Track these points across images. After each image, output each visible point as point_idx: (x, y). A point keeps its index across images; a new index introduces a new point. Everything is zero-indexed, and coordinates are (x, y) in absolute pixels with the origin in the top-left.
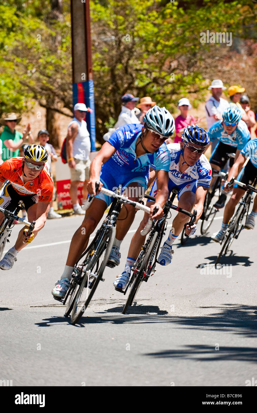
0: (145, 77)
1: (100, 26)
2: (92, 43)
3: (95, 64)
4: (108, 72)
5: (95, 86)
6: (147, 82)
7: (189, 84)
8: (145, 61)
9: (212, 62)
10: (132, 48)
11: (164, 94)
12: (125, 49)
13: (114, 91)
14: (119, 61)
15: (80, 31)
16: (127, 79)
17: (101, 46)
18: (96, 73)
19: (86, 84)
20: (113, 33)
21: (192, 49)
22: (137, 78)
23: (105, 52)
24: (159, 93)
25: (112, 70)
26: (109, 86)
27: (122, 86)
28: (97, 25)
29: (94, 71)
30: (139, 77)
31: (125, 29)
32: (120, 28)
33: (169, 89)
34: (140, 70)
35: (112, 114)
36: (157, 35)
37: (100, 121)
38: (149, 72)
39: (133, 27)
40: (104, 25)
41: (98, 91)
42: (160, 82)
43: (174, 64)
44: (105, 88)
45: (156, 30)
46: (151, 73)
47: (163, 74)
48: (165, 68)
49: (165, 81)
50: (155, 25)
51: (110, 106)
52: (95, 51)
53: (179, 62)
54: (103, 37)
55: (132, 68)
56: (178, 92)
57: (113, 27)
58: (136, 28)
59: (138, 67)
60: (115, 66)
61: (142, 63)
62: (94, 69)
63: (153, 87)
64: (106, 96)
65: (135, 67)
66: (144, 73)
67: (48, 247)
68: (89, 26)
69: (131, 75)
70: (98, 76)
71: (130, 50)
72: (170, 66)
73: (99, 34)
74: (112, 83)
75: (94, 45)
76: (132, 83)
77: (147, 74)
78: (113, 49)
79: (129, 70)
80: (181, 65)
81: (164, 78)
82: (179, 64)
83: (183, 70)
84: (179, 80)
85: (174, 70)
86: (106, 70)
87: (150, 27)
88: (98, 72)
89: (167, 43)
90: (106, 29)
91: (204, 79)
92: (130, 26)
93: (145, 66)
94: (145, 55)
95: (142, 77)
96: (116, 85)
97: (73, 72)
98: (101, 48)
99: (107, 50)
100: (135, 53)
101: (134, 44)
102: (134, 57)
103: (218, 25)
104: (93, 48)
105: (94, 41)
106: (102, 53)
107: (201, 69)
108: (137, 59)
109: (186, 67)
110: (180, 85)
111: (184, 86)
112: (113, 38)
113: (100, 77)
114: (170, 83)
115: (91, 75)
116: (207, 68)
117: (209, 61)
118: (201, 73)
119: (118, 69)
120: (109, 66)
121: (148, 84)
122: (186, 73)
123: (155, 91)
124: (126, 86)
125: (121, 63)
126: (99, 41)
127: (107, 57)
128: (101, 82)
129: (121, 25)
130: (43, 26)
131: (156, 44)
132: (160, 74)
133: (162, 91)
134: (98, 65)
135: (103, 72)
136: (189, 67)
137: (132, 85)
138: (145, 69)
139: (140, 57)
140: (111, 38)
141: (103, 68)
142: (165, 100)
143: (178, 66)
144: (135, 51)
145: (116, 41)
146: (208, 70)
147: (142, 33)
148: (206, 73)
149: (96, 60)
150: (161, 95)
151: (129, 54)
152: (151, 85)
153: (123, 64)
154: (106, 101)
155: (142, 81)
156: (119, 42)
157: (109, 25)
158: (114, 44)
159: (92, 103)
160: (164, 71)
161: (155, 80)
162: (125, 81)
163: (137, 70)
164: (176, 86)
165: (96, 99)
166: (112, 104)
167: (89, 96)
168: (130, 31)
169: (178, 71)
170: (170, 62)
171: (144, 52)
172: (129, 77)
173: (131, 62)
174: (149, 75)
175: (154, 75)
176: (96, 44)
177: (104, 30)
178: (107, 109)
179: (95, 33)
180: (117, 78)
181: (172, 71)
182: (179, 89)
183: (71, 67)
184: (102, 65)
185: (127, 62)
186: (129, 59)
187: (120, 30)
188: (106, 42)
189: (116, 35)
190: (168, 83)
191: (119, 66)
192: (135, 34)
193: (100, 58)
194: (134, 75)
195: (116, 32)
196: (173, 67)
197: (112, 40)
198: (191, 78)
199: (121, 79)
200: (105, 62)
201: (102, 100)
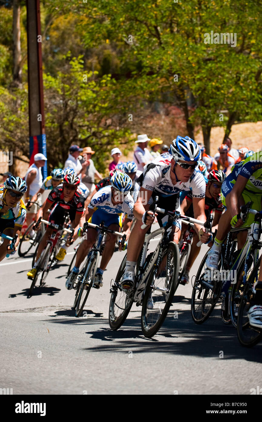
0: (86, 132)
1: (51, 92)
2: (45, 105)
3: (47, 122)
4: (57, 128)
5: (47, 139)
6: (88, 135)
7: (120, 137)
8: (86, 120)
9: (138, 120)
10: (76, 109)
11: (101, 144)
12: (70, 110)
13: (62, 142)
14: (66, 119)
15: (35, 96)
16: (72, 133)
17: (52, 108)
18: (48, 129)
19: (40, 138)
20: (61, 98)
21: (122, 110)
22: (80, 132)
23: (55, 112)
24: (97, 144)
25: (61, 126)
26: (58, 138)
27: (69, 138)
28: (48, 92)
29: (46, 127)
30: (81, 131)
31: (71, 94)
32: (67, 94)
33: (105, 140)
34: (83, 126)
35: (60, 161)
36: (95, 99)
37: (51, 166)
38: (89, 127)
39: (77, 93)
40: (54, 92)
41: (50, 142)
42: (98, 136)
43: (109, 122)
44: (55, 140)
45: (94, 95)
46: (91, 128)
47: (101, 129)
48: (102, 124)
49: (102, 135)
50: (94, 92)
51: (59, 154)
52: (47, 112)
53: (112, 120)
54: (53, 101)
55: (76, 124)
56: (112, 143)
57: (61, 93)
58: (79, 94)
59: (81, 124)
60: (63, 123)
61: (84, 121)
62: (46, 125)
63: (92, 139)
64: (56, 146)
65: (78, 124)
66: (85, 128)
68: (43, 92)
69: (76, 130)
70: (49, 131)
71: (75, 111)
72: (106, 123)
73: (50, 99)
74: (60, 136)
75: (46, 107)
76: (77, 136)
77: (87, 129)
78: (61, 110)
79: (74, 126)
80: (114, 122)
81: (101, 132)
82: (113, 122)
83: (116, 126)
84: (112, 134)
85: (109, 126)
86: (56, 126)
87: (90, 93)
88: (50, 127)
89: (103, 105)
90: (56, 94)
91: (132, 133)
92: (74, 92)
93: (86, 123)
94: (86, 115)
95: (84, 132)
96: (64, 138)
97: (30, 127)
98: (52, 109)
99: (56, 110)
100: (78, 114)
101: (77, 105)
102: (77, 116)
103: (142, 92)
104: (45, 109)
105: (47, 104)
106: (53, 113)
107: (129, 125)
108: (80, 117)
109: (118, 124)
110: (113, 138)
111: (117, 138)
112: (61, 101)
113: (51, 132)
114: (106, 136)
115: (43, 130)
116: (134, 125)
117: (136, 119)
118: (130, 129)
119: (65, 126)
120: (58, 123)
121: (89, 137)
122: (118, 128)
123: (94, 142)
124: (71, 138)
125: (67, 120)
126: (50, 104)
127: (57, 116)
128: (52, 135)
129: (67, 92)
130: (6, 93)
131: (95, 106)
132: (98, 129)
133: (99, 143)
134: (49, 122)
135: (54, 127)
136: (120, 124)
137: (76, 138)
138: (86, 126)
139: (82, 116)
140: (59, 101)
141: (53, 125)
142: (102, 149)
143: (112, 123)
144: (78, 112)
145: (63, 104)
146: (135, 127)
147: (84, 98)
148: (134, 129)
149: (48, 118)
150: (99, 146)
151: (73, 114)
152: (91, 138)
153: (69, 122)
154: (56, 150)
155: (84, 134)
156: (66, 105)
157: (58, 92)
158: (62, 106)
159: (45, 152)
160: (101, 127)
161: (94, 134)
162: (71, 134)
163: (80, 127)
164: (111, 139)
165: (48, 149)
166: (61, 153)
167: (42, 146)
168: (74, 96)
169: (112, 127)
170: (106, 120)
171: (86, 112)
172: (74, 131)
173: (75, 120)
174: (89, 130)
175: (93, 130)
176: (48, 106)
177: (54, 95)
178: (57, 156)
179: (47, 97)
180: (65, 132)
181: (107, 127)
182: (113, 141)
183: (28, 124)
184: (53, 122)
185: (72, 120)
186: (74, 118)
187: (67, 95)
188: (55, 105)
189: (64, 99)
190: (104, 136)
191: (66, 123)
192: (79, 98)
193: (51, 117)
194: (78, 130)
195: (63, 97)
196: (108, 124)
197: (60, 103)
198: (122, 133)
199: (68, 133)
200: (55, 120)
201: (53, 149)
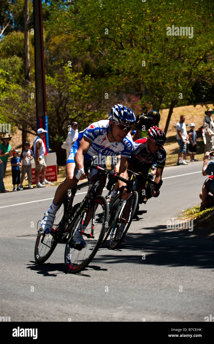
0: (74, 114)
1: (50, 87)
3: (48, 107)
5: (48, 118)
6: (76, 116)
7: (98, 117)
8: (74, 105)
9: (110, 105)
10: (68, 98)
11: (85, 122)
12: (64, 99)
13: (58, 121)
14: (61, 105)
15: (40, 90)
16: (65, 115)
17: (51, 98)
18: (48, 112)
19: (44, 118)
20: (57, 91)
21: (99, 99)
22: (70, 114)
23: (53, 100)
24: (82, 122)
25: (57, 110)
26: (55, 118)
27: (63, 118)
28: (49, 87)
29: (48, 111)
31: (64, 88)
32: (61, 88)
33: (87, 119)
34: (72, 110)
35: (57, 133)
36: (80, 91)
37: (51, 137)
38: (76, 111)
39: (68, 88)
40: (53, 87)
41: (50, 121)
42: (83, 116)
43: (90, 107)
44: (53, 120)
45: (80, 89)
46: (78, 111)
47: (84, 112)
48: (85, 108)
49: (85, 115)
50: (79, 86)
51: (56, 129)
52: (48, 100)
53: (92, 105)
54: (52, 93)
55: (68, 109)
56: (92, 121)
57: (57, 88)
58: (69, 88)
59: (71, 108)
60: (59, 108)
61: (73, 106)
62: (48, 109)
63: (79, 118)
64: (54, 123)
65: (69, 108)
66: (74, 111)
67: (25, 204)
68: (45, 88)
69: (67, 112)
70: (50, 113)
71: (67, 99)
72: (88, 108)
73: (50, 91)
74: (57, 117)
75: (47, 97)
76: (68, 116)
78: (57, 99)
79: (66, 110)
80: (93, 107)
81: (85, 114)
82: (92, 107)
83: (95, 110)
84: (92, 115)
85: (90, 109)
86: (54, 110)
87: (77, 88)
88: (50, 111)
89: (86, 96)
90: (54, 89)
91: (106, 114)
92: (66, 87)
93: (75, 108)
94: (74, 102)
95: (73, 113)
96: (59, 118)
97: (37, 111)
98: (51, 99)
99: (54, 100)
100: (69, 101)
101: (68, 96)
102: (68, 103)
103: (112, 86)
104: (47, 99)
105: (48, 95)
106: (52, 101)
107: (104, 109)
109: (96, 108)
110: (93, 118)
111: (95, 118)
112: (57, 93)
113: (51, 114)
114: (88, 116)
115: (46, 113)
116: (107, 108)
117: (108, 105)
118: (104, 111)
119: (60, 110)
120: (55, 108)
121: (76, 117)
122: (96, 111)
123: (80, 121)
124: (64, 118)
125: (62, 106)
126: (50, 95)
127: (54, 103)
128: (51, 116)
129: (61, 87)
130: (20, 88)
131: (80, 96)
133: (84, 121)
134: (49, 107)
135: (52, 111)
136: (97, 108)
137: (68, 118)
138: (74, 109)
139: (71, 103)
140: (56, 93)
141: (52, 109)
142: (85, 125)
143: (92, 108)
144: (69, 100)
145: (59, 95)
146: (107, 110)
147: (72, 91)
149: (49, 105)
150: (83, 123)
151: (66, 102)
152: (78, 118)
153: (63, 107)
154: (54, 126)
155: (73, 115)
156: (61, 95)
157: (55, 87)
159: (47, 128)
160: (84, 110)
161: (80, 115)
162: (64, 115)
163: (70, 110)
164: (91, 118)
165: (49, 125)
166: (58, 128)
167: (45, 124)
168: (66, 90)
169: (92, 110)
170: (88, 106)
173: (67, 106)
174: (77, 112)
175: (79, 112)
176: (49, 96)
177: (52, 89)
178: (55, 130)
179: (48, 91)
180: (60, 114)
181: (88, 111)
183: (35, 109)
184: (52, 107)
185: (65, 106)
186: (66, 104)
187: (61, 89)
188: (54, 96)
189: (59, 92)
190: (87, 116)
191: (61, 108)
192: (69, 91)
193: (51, 104)
194: (69, 112)
195: (59, 90)
196: (89, 108)
198: (99, 114)
199: (62, 115)
200: (53, 106)
201: (52, 126)
